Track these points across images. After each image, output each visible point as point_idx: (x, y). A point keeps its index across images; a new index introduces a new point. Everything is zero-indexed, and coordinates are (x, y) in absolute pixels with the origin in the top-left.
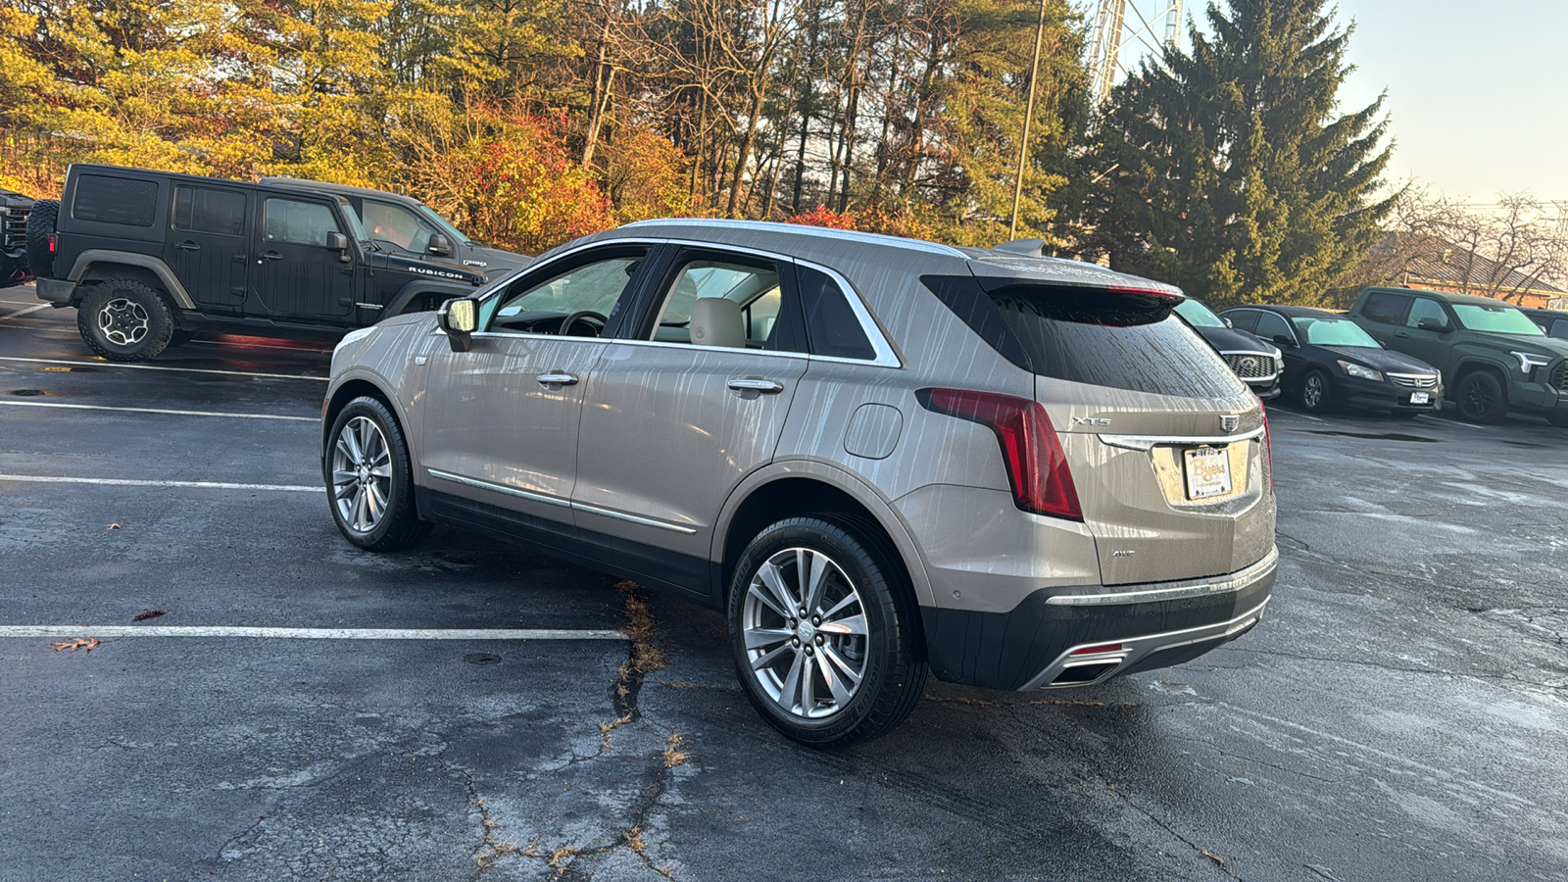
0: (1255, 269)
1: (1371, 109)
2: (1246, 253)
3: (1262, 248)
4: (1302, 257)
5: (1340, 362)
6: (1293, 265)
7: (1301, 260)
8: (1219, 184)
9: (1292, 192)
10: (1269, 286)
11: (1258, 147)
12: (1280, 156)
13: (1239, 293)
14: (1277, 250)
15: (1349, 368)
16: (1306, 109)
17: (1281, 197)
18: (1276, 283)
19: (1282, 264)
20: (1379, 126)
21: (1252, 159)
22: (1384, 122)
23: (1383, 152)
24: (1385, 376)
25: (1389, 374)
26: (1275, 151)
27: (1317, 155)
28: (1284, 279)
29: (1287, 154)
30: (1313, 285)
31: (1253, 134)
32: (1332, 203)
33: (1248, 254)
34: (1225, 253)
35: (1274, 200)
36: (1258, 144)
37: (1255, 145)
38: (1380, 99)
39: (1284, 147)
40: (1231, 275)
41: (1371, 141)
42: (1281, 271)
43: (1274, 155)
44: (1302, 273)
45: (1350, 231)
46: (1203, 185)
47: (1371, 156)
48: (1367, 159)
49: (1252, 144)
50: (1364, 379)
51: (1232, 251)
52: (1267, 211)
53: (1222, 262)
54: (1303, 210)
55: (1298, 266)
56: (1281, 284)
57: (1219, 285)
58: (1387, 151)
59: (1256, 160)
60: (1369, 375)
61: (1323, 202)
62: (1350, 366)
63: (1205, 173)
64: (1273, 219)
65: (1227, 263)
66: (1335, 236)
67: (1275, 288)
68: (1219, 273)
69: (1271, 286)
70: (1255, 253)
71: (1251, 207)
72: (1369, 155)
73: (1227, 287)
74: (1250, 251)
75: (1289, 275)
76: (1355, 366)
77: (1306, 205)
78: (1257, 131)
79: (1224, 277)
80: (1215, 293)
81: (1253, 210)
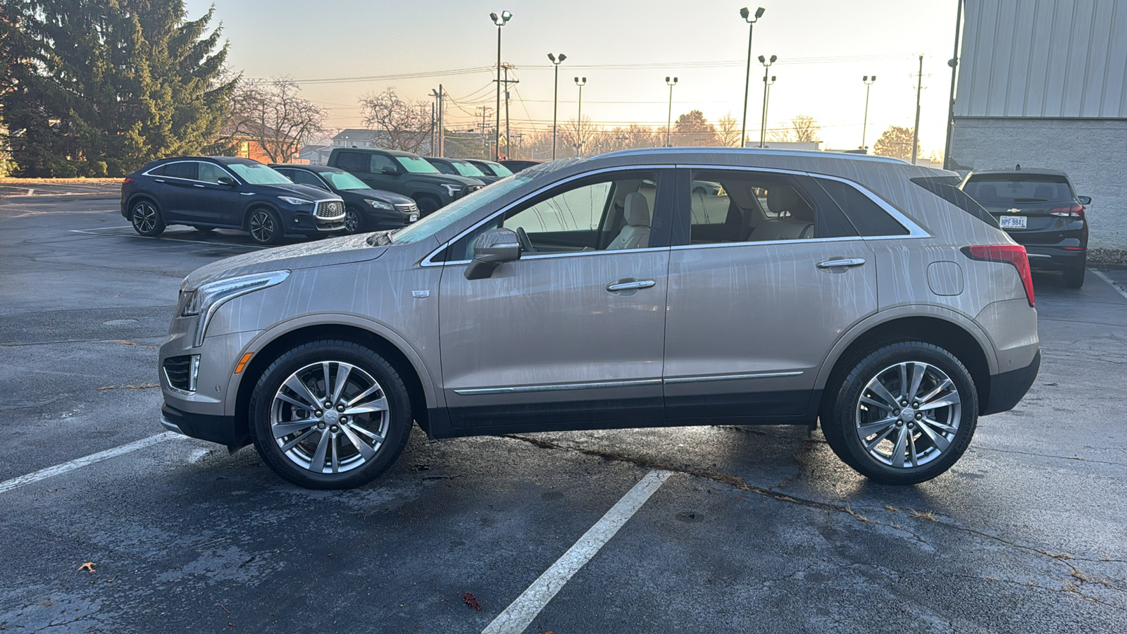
0: (156, 135)
1: (205, 19)
2: (149, 123)
3: (160, 119)
4: (187, 125)
5: (366, 200)
6: (182, 131)
7: (187, 127)
8: (114, 71)
9: (168, 77)
10: (167, 147)
11: (140, 44)
12: (155, 51)
13: (148, 154)
14: (170, 120)
15: (373, 204)
16: (167, 16)
17: (164, 81)
18: (173, 144)
19: (175, 131)
20: (216, 30)
21: (136, 52)
22: (219, 28)
23: (222, 49)
24: (395, 207)
25: (396, 205)
26: (152, 46)
27: (180, 50)
28: (178, 141)
29: (160, 49)
30: (194, 145)
31: (135, 33)
32: (197, 86)
33: (151, 124)
34: (134, 124)
35: (160, 83)
36: (139, 41)
37: (138, 42)
38: (210, 10)
39: (157, 44)
40: (141, 140)
41: (211, 42)
42: (175, 136)
43: (152, 49)
44: (188, 136)
45: (213, 105)
46: (102, 72)
47: (214, 52)
48: (212, 54)
49: (136, 42)
50: (382, 209)
51: (140, 122)
52: (156, 92)
53: (133, 131)
54: (179, 90)
55: (185, 132)
56: (176, 145)
57: (133, 148)
58: (225, 49)
59: (139, 53)
60: (385, 207)
61: (192, 85)
62: (374, 202)
63: (103, 62)
64: (161, 97)
65: (137, 131)
66: (207, 109)
67: (172, 149)
68: (132, 139)
69: (170, 147)
70: (156, 123)
71: (146, 89)
72: (212, 51)
73: (140, 150)
74: (151, 121)
75: (181, 139)
76: (376, 202)
77: (181, 87)
78: (138, 31)
79: (137, 142)
80: (130, 154)
81: (146, 91)
